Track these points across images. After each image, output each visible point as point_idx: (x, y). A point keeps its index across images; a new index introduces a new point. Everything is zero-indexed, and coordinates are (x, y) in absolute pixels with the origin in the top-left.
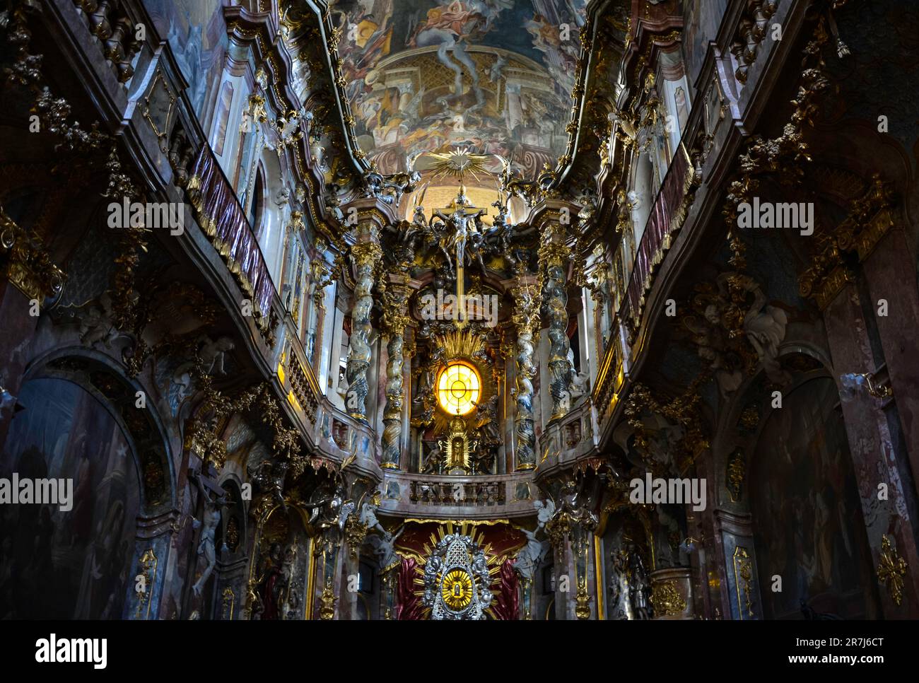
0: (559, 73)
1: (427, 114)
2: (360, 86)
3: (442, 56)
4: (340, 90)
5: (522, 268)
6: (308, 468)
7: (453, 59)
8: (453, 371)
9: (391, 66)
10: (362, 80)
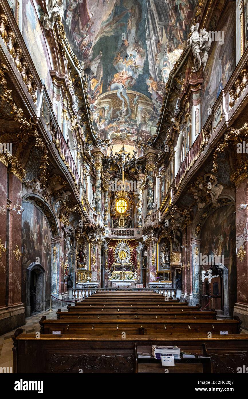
0: (155, 103)
1: (113, 118)
2: (93, 106)
3: (119, 95)
4: (88, 108)
5: (140, 171)
6: (88, 226)
7: (122, 96)
8: (120, 201)
9: (102, 99)
10: (93, 104)
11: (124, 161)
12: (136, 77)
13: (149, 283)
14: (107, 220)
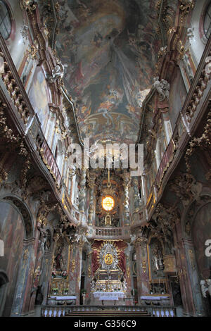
0: (134, 119)
2: (82, 123)
3: (104, 115)
6: (69, 225)
7: (107, 116)
12: (117, 104)
13: (142, 298)
14: (91, 218)
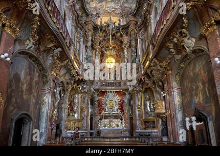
5: (124, 35)
8: (109, 58)
11: (110, 28)
13: (136, 131)
